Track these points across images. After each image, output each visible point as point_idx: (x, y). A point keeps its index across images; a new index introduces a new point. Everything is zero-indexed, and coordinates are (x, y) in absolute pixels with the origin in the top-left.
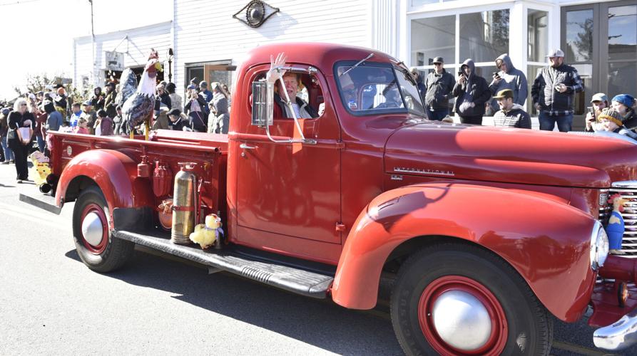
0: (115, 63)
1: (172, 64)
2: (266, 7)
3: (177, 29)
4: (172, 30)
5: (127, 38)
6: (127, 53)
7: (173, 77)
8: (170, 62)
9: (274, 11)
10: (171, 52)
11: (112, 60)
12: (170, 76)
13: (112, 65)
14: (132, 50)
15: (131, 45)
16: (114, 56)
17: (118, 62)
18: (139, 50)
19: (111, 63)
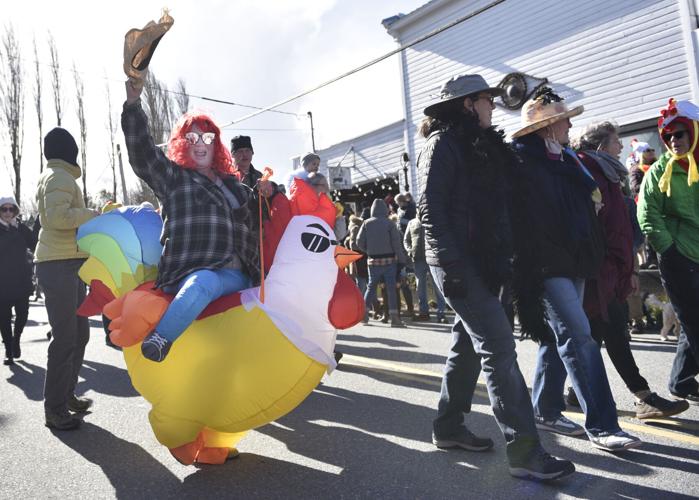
0: (340, 180)
1: (409, 173)
2: (528, 80)
3: (411, 129)
4: (405, 133)
5: (352, 149)
6: (354, 167)
7: (410, 188)
8: (406, 170)
9: (540, 82)
10: (406, 158)
11: (337, 176)
12: (407, 188)
13: (337, 183)
14: (360, 162)
15: (358, 157)
16: (339, 172)
17: (344, 179)
18: (368, 161)
19: (335, 180)
